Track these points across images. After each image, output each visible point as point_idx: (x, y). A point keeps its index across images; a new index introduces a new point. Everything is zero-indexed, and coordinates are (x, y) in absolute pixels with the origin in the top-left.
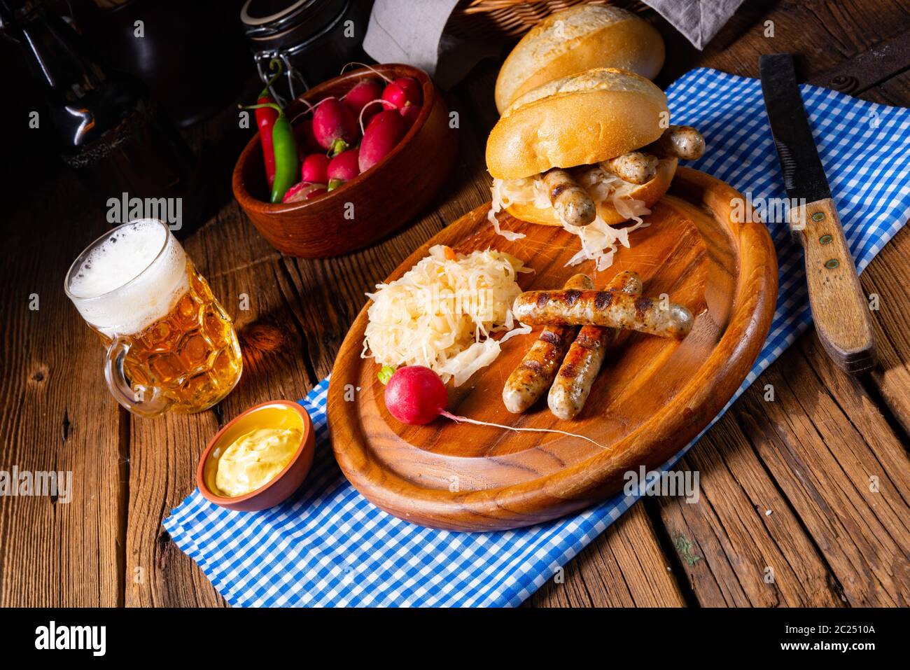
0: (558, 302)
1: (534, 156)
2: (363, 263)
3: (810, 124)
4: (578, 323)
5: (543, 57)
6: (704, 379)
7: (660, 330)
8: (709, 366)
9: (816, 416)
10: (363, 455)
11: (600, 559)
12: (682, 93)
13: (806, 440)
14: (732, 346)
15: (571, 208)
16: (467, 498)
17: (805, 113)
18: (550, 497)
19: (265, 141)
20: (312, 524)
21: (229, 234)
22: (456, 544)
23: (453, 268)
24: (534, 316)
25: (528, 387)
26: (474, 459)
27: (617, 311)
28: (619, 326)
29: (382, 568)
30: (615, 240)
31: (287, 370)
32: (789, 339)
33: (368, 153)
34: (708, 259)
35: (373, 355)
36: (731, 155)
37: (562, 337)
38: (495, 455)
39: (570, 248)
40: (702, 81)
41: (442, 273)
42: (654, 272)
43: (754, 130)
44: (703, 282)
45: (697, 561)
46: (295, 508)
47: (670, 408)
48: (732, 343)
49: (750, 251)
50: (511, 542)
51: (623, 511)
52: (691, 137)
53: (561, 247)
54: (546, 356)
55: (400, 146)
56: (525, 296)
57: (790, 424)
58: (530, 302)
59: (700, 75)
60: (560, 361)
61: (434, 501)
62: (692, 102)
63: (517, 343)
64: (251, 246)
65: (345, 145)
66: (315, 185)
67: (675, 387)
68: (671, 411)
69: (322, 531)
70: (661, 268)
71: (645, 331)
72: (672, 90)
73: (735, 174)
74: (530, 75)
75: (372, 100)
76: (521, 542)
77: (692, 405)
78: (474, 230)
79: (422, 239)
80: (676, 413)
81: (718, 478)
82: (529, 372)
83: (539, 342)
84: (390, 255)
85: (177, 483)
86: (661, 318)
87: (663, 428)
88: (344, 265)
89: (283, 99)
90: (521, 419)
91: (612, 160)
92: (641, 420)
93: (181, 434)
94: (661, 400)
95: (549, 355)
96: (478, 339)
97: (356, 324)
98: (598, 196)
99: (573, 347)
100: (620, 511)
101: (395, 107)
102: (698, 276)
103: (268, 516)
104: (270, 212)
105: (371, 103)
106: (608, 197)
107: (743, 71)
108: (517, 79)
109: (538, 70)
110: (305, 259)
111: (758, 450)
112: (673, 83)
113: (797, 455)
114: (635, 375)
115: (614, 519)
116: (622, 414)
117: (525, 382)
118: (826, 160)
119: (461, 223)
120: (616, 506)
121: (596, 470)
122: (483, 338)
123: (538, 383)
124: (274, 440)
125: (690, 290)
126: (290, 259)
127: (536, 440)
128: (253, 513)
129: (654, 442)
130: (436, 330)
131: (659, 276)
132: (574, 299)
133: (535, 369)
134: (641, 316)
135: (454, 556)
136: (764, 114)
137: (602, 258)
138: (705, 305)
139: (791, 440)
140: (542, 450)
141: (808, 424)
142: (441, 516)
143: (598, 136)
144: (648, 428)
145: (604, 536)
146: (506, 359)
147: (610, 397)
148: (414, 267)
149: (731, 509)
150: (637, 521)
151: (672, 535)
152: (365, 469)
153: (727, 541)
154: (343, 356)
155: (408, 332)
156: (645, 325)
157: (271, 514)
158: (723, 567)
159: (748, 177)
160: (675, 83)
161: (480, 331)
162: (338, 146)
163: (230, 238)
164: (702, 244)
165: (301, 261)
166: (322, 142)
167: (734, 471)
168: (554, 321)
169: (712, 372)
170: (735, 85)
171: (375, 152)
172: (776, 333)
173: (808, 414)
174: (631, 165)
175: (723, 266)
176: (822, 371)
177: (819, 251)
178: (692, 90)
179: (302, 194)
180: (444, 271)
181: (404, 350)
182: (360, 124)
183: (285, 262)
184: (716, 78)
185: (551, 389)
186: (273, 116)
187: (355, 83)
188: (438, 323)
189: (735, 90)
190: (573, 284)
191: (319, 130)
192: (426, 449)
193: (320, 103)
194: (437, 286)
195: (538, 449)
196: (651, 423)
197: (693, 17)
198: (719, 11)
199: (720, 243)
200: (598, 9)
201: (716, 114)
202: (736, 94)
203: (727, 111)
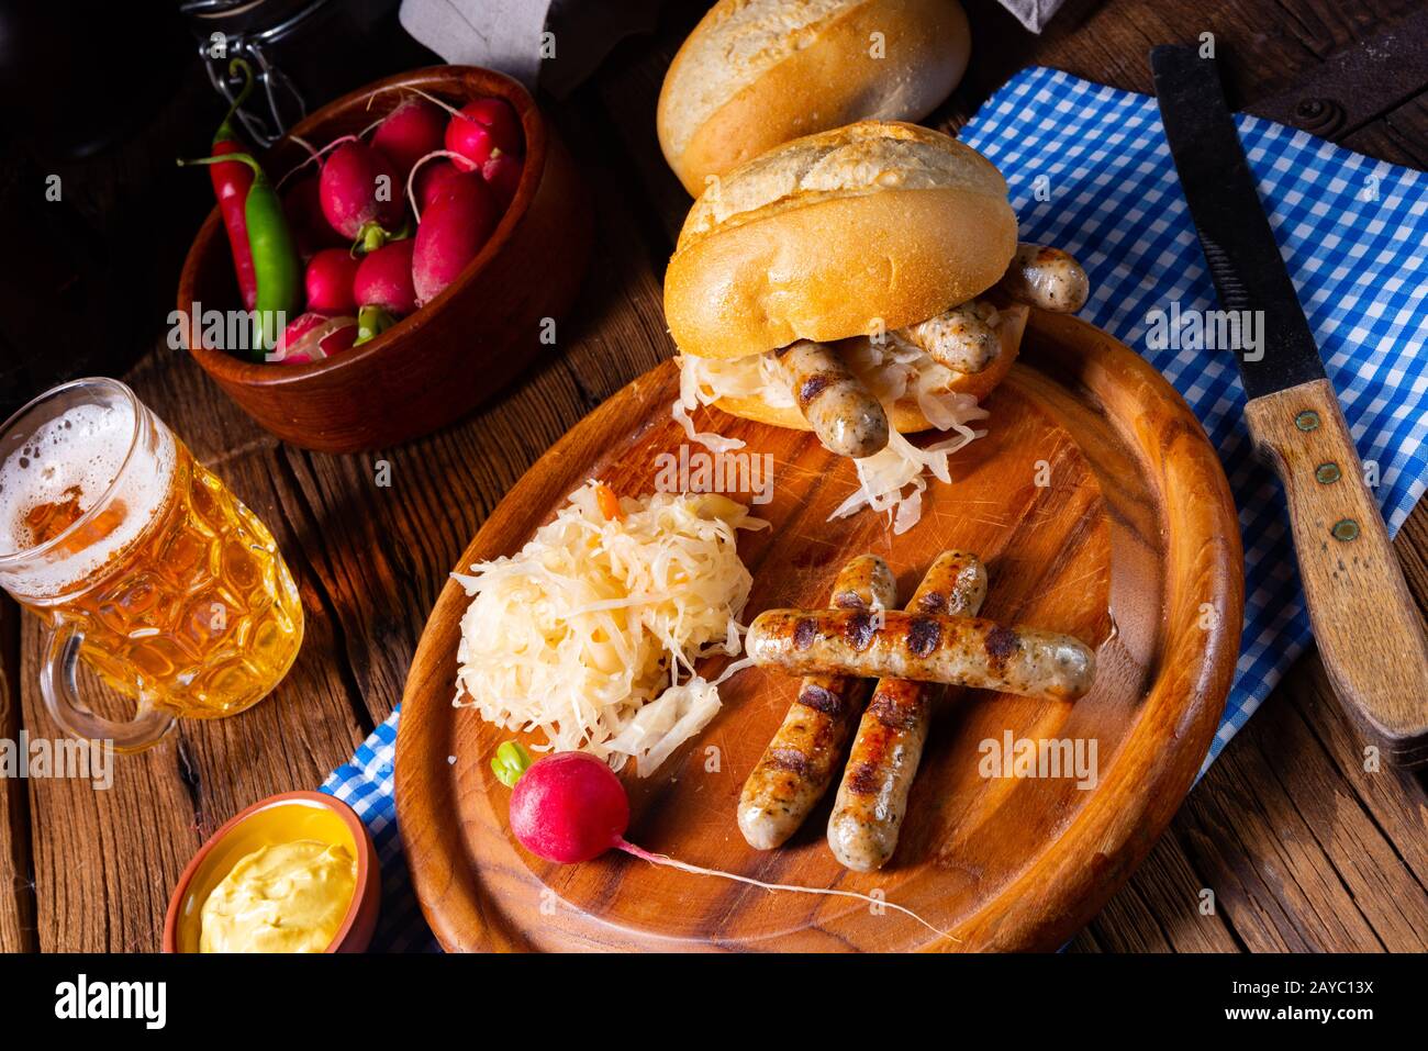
0: (836, 640)
1: (763, 319)
3: (1262, 201)
4: (872, 675)
5: (746, 64)
6: (1126, 793)
7: (1036, 687)
8: (1134, 761)
9: (1335, 845)
10: (474, 915)
12: (1007, 121)
13: (1321, 900)
14: (1176, 719)
15: (840, 426)
17: (1251, 177)
19: (234, 223)
21: (179, 391)
23: (617, 542)
24: (785, 659)
25: (786, 807)
27: (951, 659)
28: (955, 682)
30: (921, 468)
31: (312, 695)
32: (1269, 679)
33: (429, 264)
34: (1108, 520)
35: (476, 704)
36: (1117, 265)
37: (844, 697)
38: (732, 937)
39: (834, 477)
40: (1044, 96)
41: (598, 551)
42: (1003, 542)
43: (1156, 211)
44: (1103, 571)
47: (1065, 853)
48: (1174, 712)
49: (1189, 506)
52: (1063, 273)
53: (816, 474)
54: (817, 741)
55: (490, 249)
56: (770, 623)
57: (1287, 861)
58: (778, 634)
59: (1039, 84)
62: (1030, 141)
63: (751, 683)
64: (221, 419)
65: (383, 235)
66: (332, 321)
68: (1067, 860)
70: (1016, 532)
71: (1004, 691)
72: (990, 114)
74: (726, 100)
75: (430, 152)
77: (1107, 846)
78: (643, 418)
79: (540, 417)
80: (1079, 864)
82: (785, 774)
83: (800, 707)
84: (483, 451)
85: (126, 933)
86: (1037, 669)
87: (1055, 895)
89: (258, 120)
90: (773, 861)
91: (914, 326)
92: (1008, 868)
93: (125, 822)
94: (1043, 826)
95: (822, 736)
96: (675, 678)
97: (436, 618)
98: (887, 388)
99: (867, 723)
101: (473, 166)
102: (1092, 556)
104: (253, 383)
105: (427, 157)
106: (907, 389)
107: (1117, 76)
108: (700, 104)
109: (739, 89)
110: (327, 453)
111: (1230, 914)
112: (988, 99)
113: (1306, 930)
116: (971, 858)
117: (780, 797)
118: (1298, 279)
119: (617, 406)
122: (685, 676)
123: (805, 795)
124: (302, 876)
125: (1078, 585)
126: (298, 452)
127: (808, 907)
129: (1039, 924)
130: (597, 668)
131: (1015, 552)
132: (865, 634)
133: (798, 767)
134: (998, 667)
136: (1171, 177)
137: (902, 509)
138: (1111, 623)
139: (1289, 894)
140: (820, 929)
141: (1322, 863)
143: (887, 284)
146: (739, 721)
147: (944, 821)
154: (418, 693)
155: (541, 669)
156: (1007, 683)
160: (992, 100)
161: (677, 658)
162: (370, 236)
163: (181, 399)
164: (1092, 483)
165: (318, 456)
166: (339, 227)
168: (827, 671)
169: (1140, 776)
170: (1107, 108)
171: (442, 263)
172: (1245, 664)
173: (1319, 838)
174: (952, 340)
175: (1136, 531)
176: (1338, 747)
177: (1316, 500)
178: (1027, 115)
179: (313, 340)
180: (601, 545)
181: (537, 705)
182: (408, 198)
183: (289, 455)
184: (1069, 90)
185: (833, 815)
186: (243, 177)
187: (392, 103)
188: (599, 654)
189: (1110, 118)
190: (854, 582)
191: (332, 207)
192: (597, 914)
193: (330, 147)
194: (591, 579)
195: (813, 927)
196: (1029, 886)
199: (1123, 478)
201: (1080, 173)
202: (1111, 128)
203: (1101, 167)
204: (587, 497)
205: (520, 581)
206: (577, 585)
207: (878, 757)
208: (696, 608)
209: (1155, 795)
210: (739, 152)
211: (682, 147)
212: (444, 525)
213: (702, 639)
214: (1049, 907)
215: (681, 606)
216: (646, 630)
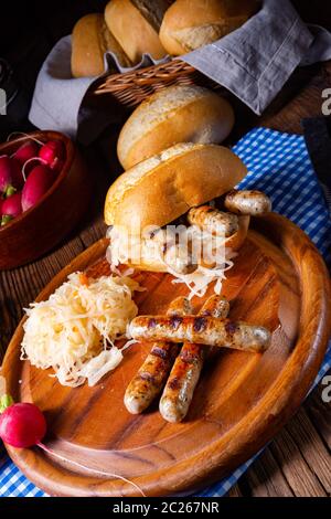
0: (164, 326)
2: (28, 275)
4: (180, 342)
5: (149, 124)
6: (283, 389)
7: (246, 346)
8: (286, 376)
12: (248, 146)
14: (304, 360)
18: (164, 490)
23: (84, 293)
24: (146, 336)
25: (143, 395)
26: (104, 451)
27: (211, 334)
28: (213, 344)
33: (27, 197)
34: (278, 283)
35: (29, 358)
36: (287, 193)
37: (169, 351)
38: (120, 449)
40: (261, 137)
41: (77, 296)
42: (237, 293)
43: (302, 174)
44: (276, 302)
47: (257, 413)
48: (303, 357)
52: (261, 200)
54: (157, 369)
55: (50, 191)
56: (139, 320)
58: (142, 325)
59: (260, 133)
60: (167, 374)
62: (255, 153)
63: (135, 350)
65: (14, 190)
67: (259, 393)
68: (257, 416)
70: (242, 289)
71: (234, 348)
72: (241, 144)
73: (291, 208)
74: (140, 138)
75: (31, 158)
77: (274, 411)
80: (262, 419)
81: (296, 466)
82: (143, 382)
83: (151, 356)
86: (246, 338)
87: (252, 431)
88: (15, 276)
90: (139, 418)
92: (233, 421)
94: (249, 404)
95: (159, 367)
96: (105, 347)
99: (177, 361)
101: (47, 163)
102: (271, 297)
105: (30, 160)
107: (290, 130)
108: (132, 140)
109: (145, 133)
112: (241, 139)
114: (227, 383)
116: (219, 417)
117: (141, 391)
119: (94, 248)
121: (200, 468)
122: (109, 346)
123: (152, 391)
125: (264, 310)
127: (151, 437)
130: (73, 342)
131: (241, 296)
132: (176, 324)
133: (148, 379)
134: (230, 337)
136: (308, 162)
138: (279, 323)
140: (156, 446)
146: (129, 364)
147: (208, 402)
148: (57, 290)
155: (52, 343)
156: (234, 344)
159: (301, 210)
161: (106, 339)
162: (9, 190)
168: (162, 340)
169: (289, 382)
170: (285, 140)
171: (32, 196)
175: (290, 287)
178: (255, 144)
180: (78, 294)
181: (51, 357)
182: (23, 174)
184: (271, 135)
185: (162, 398)
187: (21, 144)
188: (75, 336)
189: (286, 144)
190: (176, 307)
192: (68, 441)
194: (74, 307)
195: (153, 445)
197: (254, 93)
198: (271, 87)
199: (286, 267)
200: (186, 89)
201: (274, 162)
202: (286, 147)
203: (281, 160)
204: (75, 277)
205: (47, 309)
206: (68, 310)
208: (114, 319)
209: (295, 390)
211: (125, 157)
213: (116, 331)
214: (249, 436)
215: (108, 318)
216: (94, 328)
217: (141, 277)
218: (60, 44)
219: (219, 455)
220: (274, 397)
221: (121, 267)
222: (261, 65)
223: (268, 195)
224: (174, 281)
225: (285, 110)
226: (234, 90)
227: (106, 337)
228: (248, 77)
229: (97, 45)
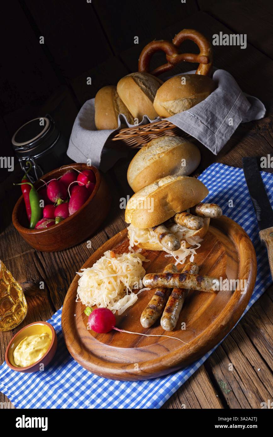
0: (163, 279)
2: (72, 254)
3: (266, 190)
4: (172, 287)
5: (148, 161)
6: (228, 312)
7: (208, 289)
8: (230, 305)
10: (79, 347)
11: (187, 392)
12: (209, 175)
15: (170, 243)
16: (128, 367)
17: (264, 185)
18: (164, 366)
19: (26, 199)
20: (58, 378)
21: (11, 240)
22: (123, 386)
23: (115, 262)
24: (152, 285)
25: (151, 317)
26: (129, 349)
27: (189, 282)
28: (190, 288)
29: (91, 398)
31: (42, 305)
32: (263, 290)
33: (73, 206)
34: (226, 256)
35: (81, 301)
37: (165, 293)
38: (139, 347)
40: (217, 169)
41: (110, 264)
42: (203, 261)
43: (242, 193)
44: (225, 266)
45: (229, 392)
46: (50, 370)
47: (214, 325)
48: (239, 295)
49: (244, 252)
50: (148, 385)
51: (196, 370)
54: (159, 303)
55: (87, 203)
56: (148, 276)
57: (266, 328)
58: (150, 279)
59: (217, 167)
60: (165, 305)
61: (113, 369)
62: (214, 179)
63: (145, 294)
64: (21, 246)
65: (62, 201)
66: (49, 220)
67: (215, 314)
68: (214, 326)
69: (63, 381)
70: (206, 259)
71: (201, 290)
72: (205, 173)
73: (235, 213)
74: (143, 169)
75: (73, 181)
76: (152, 385)
77: (223, 323)
78: (122, 240)
79: (98, 243)
80: (217, 327)
81: (236, 354)
82: (151, 310)
83: (155, 296)
84: (84, 250)
86: (208, 285)
87: (212, 334)
88: (64, 255)
89: (32, 177)
90: (149, 330)
92: (202, 330)
94: (210, 321)
95: (159, 302)
96: (127, 293)
97: (72, 285)
99: (170, 298)
100: (195, 370)
101: (83, 184)
102: (222, 263)
103: (38, 374)
104: (30, 233)
105: (73, 183)
106: (183, 237)
107: (235, 164)
108: (137, 171)
109: (146, 167)
110: (46, 252)
111: (253, 341)
113: (270, 342)
114: (198, 310)
115: (192, 374)
116: (193, 327)
117: (150, 315)
119: (116, 237)
120: (193, 368)
121: (183, 354)
122: (129, 292)
123: (156, 315)
125: (219, 269)
126: (39, 252)
127: (156, 340)
128: (31, 373)
129: (208, 340)
130: (109, 290)
131: (205, 263)
132: (170, 277)
133: (154, 308)
134: (199, 284)
135: (123, 392)
136: (245, 185)
138: (226, 277)
139: (266, 336)
140: (159, 344)
142: (116, 375)
144: (205, 334)
145: (188, 381)
146: (141, 302)
147: (187, 320)
148: (97, 261)
149: (242, 368)
150: (202, 374)
151: (218, 380)
152: (81, 354)
153: (242, 383)
154: (67, 300)
155: (96, 291)
156: (201, 288)
157: (39, 373)
158: (241, 394)
159: (241, 214)
160: (206, 170)
161: (128, 289)
162: (59, 201)
164: (223, 248)
165: (44, 253)
166: (51, 199)
167: (243, 351)
168: (161, 287)
169: (231, 308)
170: (232, 171)
171: (76, 206)
172: (257, 287)
175: (233, 258)
178: (213, 173)
179: (44, 224)
180: (111, 263)
181: (95, 299)
182: (68, 192)
183: (37, 253)
184: (223, 168)
185: (162, 318)
186: (29, 188)
187: (65, 172)
188: (110, 287)
189: (232, 173)
190: (168, 269)
191: (50, 194)
192: (108, 345)
193: (49, 181)
194: (109, 270)
195: (157, 344)
196: (206, 332)
197: (213, 141)
198: (224, 138)
199: (231, 247)
200: (171, 138)
201: (225, 185)
202: (233, 176)
203: (229, 184)
204: (108, 253)
205: (92, 272)
206: (105, 272)
207: (172, 305)
208: (133, 277)
209: (235, 312)
210: (146, 181)
211: (133, 181)
212: (74, 267)
213: (134, 284)
214: (210, 336)
215: (129, 276)
216: (121, 282)
217: (146, 254)
218: (86, 105)
219: (193, 347)
220: (223, 316)
221: (135, 248)
222: (217, 124)
223: (221, 206)
224: (166, 256)
225: (232, 151)
226: (200, 139)
227: (128, 287)
228: (209, 131)
229: (112, 108)
